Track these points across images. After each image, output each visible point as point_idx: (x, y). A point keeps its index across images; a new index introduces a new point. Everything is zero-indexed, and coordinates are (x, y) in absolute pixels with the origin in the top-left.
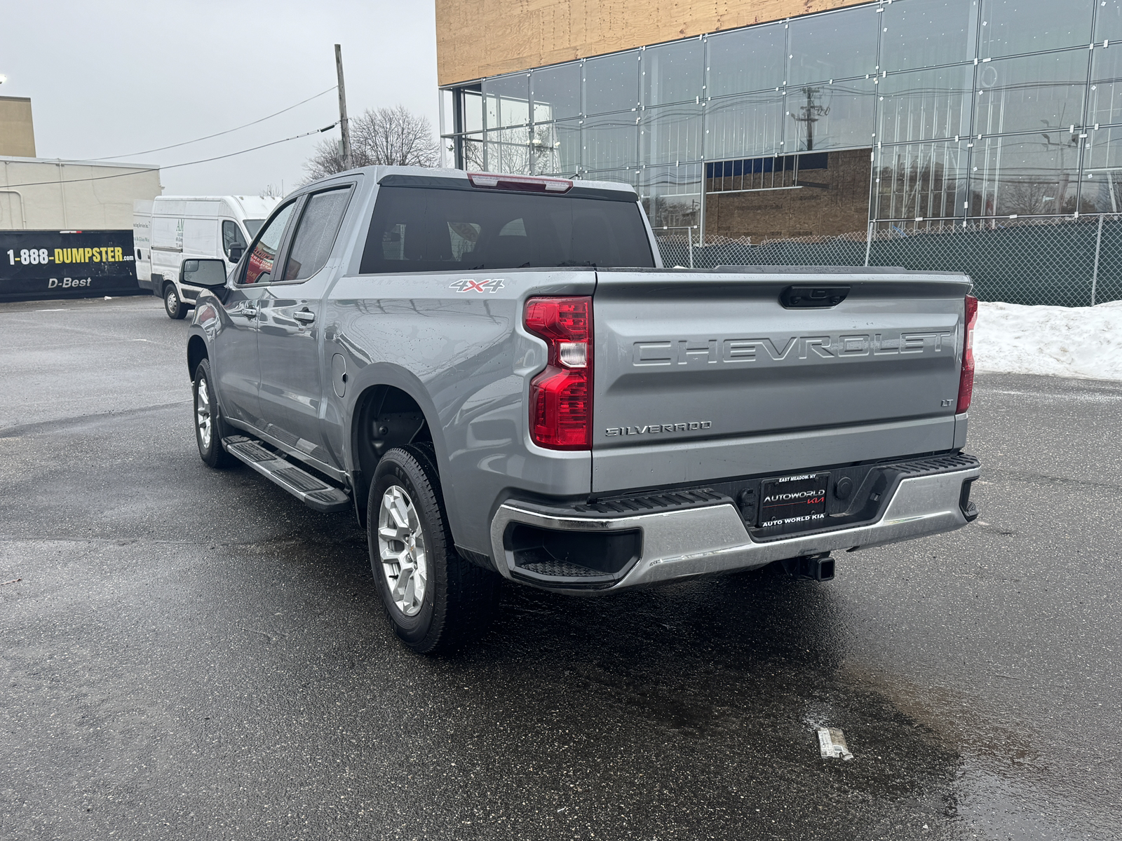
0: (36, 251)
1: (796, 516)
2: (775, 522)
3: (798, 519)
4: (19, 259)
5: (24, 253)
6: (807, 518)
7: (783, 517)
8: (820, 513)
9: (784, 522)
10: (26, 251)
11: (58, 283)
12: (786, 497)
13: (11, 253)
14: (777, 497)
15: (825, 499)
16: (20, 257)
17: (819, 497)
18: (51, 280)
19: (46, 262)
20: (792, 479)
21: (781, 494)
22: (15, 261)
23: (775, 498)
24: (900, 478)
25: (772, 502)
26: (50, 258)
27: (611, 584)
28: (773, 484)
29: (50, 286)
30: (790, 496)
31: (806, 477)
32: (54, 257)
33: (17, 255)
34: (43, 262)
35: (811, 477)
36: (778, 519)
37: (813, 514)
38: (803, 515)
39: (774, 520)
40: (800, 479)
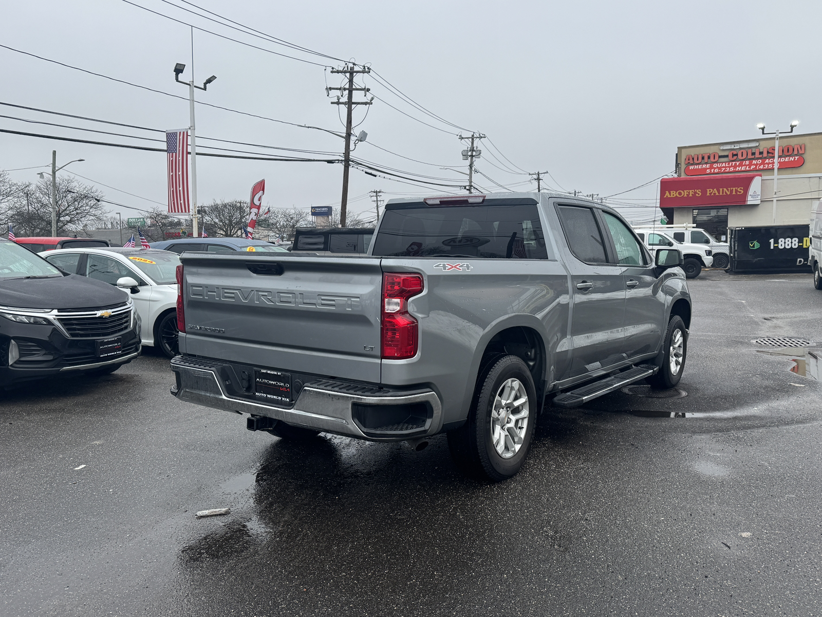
0: (790, 239)
1: (274, 395)
2: (262, 394)
3: (275, 397)
4: (777, 245)
5: (781, 241)
6: (280, 398)
10: (783, 240)
11: (804, 262)
12: (267, 382)
13: (772, 241)
15: (290, 390)
16: (778, 243)
17: (286, 388)
18: (799, 260)
19: (796, 246)
20: (268, 372)
21: (265, 379)
22: (774, 246)
25: (260, 383)
26: (800, 244)
28: (260, 372)
29: (798, 264)
30: (269, 382)
31: (276, 373)
32: (803, 243)
33: (776, 242)
34: (794, 247)
35: (279, 374)
37: (283, 397)
38: (278, 396)
40: (272, 373)
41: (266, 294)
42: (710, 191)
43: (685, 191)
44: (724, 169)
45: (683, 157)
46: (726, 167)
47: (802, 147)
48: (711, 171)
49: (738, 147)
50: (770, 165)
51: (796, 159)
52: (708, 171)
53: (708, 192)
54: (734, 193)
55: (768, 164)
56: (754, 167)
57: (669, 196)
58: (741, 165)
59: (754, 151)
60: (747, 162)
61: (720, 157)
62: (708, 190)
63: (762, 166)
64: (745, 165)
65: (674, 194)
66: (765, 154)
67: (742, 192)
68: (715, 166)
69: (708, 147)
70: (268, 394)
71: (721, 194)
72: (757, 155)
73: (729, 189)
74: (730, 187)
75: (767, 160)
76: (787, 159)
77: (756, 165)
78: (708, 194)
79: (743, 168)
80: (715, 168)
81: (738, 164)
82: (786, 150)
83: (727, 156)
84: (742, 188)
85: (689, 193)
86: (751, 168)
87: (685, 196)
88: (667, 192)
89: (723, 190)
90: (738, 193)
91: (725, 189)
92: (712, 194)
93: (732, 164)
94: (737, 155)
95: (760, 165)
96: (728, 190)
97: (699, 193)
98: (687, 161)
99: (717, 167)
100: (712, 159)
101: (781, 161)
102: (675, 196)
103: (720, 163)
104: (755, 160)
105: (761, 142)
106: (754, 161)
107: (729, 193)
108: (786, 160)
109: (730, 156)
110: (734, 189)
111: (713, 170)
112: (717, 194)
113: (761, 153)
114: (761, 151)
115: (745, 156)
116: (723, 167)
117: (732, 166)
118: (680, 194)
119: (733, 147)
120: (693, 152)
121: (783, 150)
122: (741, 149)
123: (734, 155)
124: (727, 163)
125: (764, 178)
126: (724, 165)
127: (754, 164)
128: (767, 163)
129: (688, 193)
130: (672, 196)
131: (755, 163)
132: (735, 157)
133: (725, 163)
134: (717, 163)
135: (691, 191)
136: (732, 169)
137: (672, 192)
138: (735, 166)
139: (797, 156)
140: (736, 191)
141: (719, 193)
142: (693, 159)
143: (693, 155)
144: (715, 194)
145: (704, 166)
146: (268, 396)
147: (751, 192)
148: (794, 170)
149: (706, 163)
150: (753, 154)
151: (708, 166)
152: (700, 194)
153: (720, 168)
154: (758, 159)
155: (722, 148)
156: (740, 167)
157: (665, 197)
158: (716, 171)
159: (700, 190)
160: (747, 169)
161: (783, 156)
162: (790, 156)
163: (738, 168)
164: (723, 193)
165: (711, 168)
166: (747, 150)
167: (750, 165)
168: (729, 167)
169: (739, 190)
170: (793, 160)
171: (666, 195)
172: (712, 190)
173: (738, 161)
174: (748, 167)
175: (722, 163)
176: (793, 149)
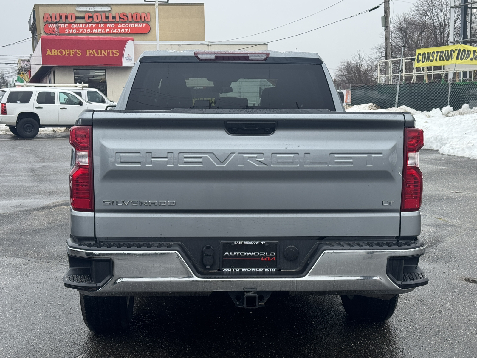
1: (251, 268)
2: (233, 269)
3: (253, 269)
6: (261, 269)
7: (241, 267)
8: (272, 268)
9: (241, 270)
12: (242, 254)
14: (235, 253)
15: (276, 259)
17: (271, 257)
20: (245, 243)
21: (238, 251)
23: (233, 253)
24: (323, 250)
27: (95, 289)
28: (230, 244)
30: (245, 254)
31: (257, 243)
35: (262, 243)
36: (236, 267)
37: (267, 268)
38: (257, 267)
39: (233, 267)
40: (252, 243)
41: (255, 156)
42: (89, 51)
43: (66, 50)
44: (81, 30)
45: (41, 15)
46: (83, 28)
47: (148, 15)
48: (69, 32)
49: (93, 10)
50: (122, 30)
51: (144, 26)
52: (67, 31)
53: (88, 53)
54: (111, 55)
55: (121, 28)
56: (109, 30)
57: (51, 55)
58: (97, 28)
59: (107, 15)
60: (102, 26)
61: (77, 18)
62: (88, 51)
63: (116, 30)
64: (100, 28)
65: (55, 53)
66: (117, 20)
67: (118, 54)
68: (73, 26)
69: (65, 7)
70: (243, 268)
71: (99, 55)
72: (111, 20)
73: (107, 50)
74: (108, 49)
75: (120, 25)
76: (136, 25)
77: (110, 28)
78: (88, 55)
79: (99, 31)
80: (73, 29)
81: (94, 26)
82: (134, 17)
83: (83, 18)
84: (118, 51)
85: (70, 52)
86: (106, 32)
87: (67, 55)
88: (48, 50)
89: (101, 52)
90: (115, 55)
91: (103, 51)
92: (92, 55)
93: (89, 26)
94: (92, 17)
95: (114, 29)
96: (105, 52)
97: (79, 53)
98: (46, 20)
99: (75, 28)
100: (69, 20)
101: (132, 27)
102: (56, 54)
103: (77, 24)
104: (109, 23)
105: (113, 7)
106: (108, 25)
107: (106, 55)
108: (135, 27)
109: (87, 18)
110: (111, 51)
111: (71, 30)
112: (96, 55)
113: (114, 18)
114: (114, 15)
115: (99, 20)
116: (81, 28)
117: (88, 28)
118: (61, 52)
119: (88, 9)
120: (51, 11)
121: (132, 17)
122: (95, 12)
123: (90, 17)
124: (84, 25)
125: (136, 42)
126: (81, 26)
127: (108, 28)
128: (119, 28)
129: (68, 52)
130: (53, 55)
131: (110, 27)
132: (91, 20)
133: (83, 24)
134: (75, 24)
135: (71, 51)
136: (89, 31)
137: (53, 50)
138: (92, 29)
139: (144, 23)
140: (113, 53)
141: (98, 54)
142: (51, 17)
143: (51, 14)
144: (94, 55)
145: (63, 26)
146: (243, 270)
147: (126, 55)
148: (143, 37)
149: (64, 23)
150: (107, 18)
151: (66, 26)
152: (81, 54)
153: (78, 29)
154: (111, 23)
155: (78, 9)
156: (97, 30)
157: (47, 55)
158: (75, 31)
159: (80, 50)
160: (103, 32)
161: (133, 22)
162: (138, 23)
163: (94, 30)
164: (101, 54)
165: (70, 28)
166: (101, 13)
167: (105, 28)
168: (87, 29)
169: (115, 52)
170: (141, 26)
171: (48, 53)
172: (91, 51)
173: (94, 24)
174: (103, 30)
175: (80, 24)
176: (141, 17)
